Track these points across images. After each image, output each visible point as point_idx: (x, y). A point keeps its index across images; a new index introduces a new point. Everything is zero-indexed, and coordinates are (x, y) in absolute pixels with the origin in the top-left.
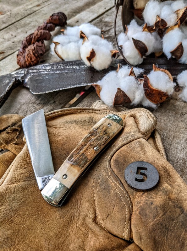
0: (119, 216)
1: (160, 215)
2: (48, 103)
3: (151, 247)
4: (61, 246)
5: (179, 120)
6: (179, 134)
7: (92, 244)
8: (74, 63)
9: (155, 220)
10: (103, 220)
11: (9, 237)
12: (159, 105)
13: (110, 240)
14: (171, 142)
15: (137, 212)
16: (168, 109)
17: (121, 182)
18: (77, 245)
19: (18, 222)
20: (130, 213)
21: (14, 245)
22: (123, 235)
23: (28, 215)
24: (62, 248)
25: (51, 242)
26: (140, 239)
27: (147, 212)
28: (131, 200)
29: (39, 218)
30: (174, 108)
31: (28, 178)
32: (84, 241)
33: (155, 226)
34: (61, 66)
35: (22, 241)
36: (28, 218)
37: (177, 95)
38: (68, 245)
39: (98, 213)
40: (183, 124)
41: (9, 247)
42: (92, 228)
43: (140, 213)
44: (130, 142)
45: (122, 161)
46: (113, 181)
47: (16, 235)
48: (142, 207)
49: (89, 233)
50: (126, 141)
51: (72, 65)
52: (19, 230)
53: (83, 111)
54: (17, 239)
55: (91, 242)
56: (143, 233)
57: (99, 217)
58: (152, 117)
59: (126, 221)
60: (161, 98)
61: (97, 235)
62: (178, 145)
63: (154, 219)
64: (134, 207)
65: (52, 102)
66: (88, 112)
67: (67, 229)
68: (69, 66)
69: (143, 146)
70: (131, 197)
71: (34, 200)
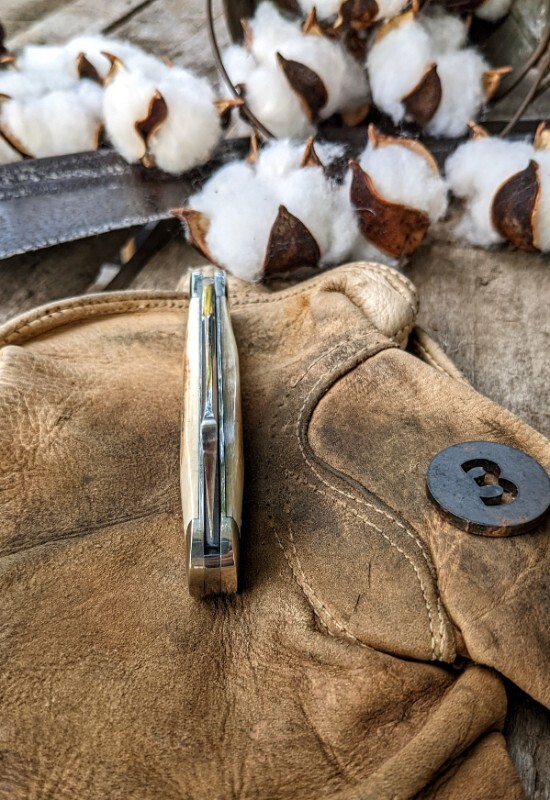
0: (399, 592)
1: (531, 560)
2: (9, 299)
3: (535, 660)
4: (221, 739)
5: (478, 298)
6: (488, 338)
7: (334, 701)
8: (74, 161)
9: (521, 576)
10: (346, 618)
11: (7, 751)
12: (405, 262)
13: (393, 670)
14: (474, 365)
15: (455, 568)
16: (434, 274)
17: (365, 488)
18: (280, 723)
19: (23, 695)
20: (430, 573)
21: (35, 772)
22: (433, 646)
23: (51, 665)
24: (228, 744)
25: (178, 732)
26: (494, 642)
27: (486, 559)
28: (419, 538)
29: (102, 665)
30: (449, 269)
31: (14, 540)
32: (301, 705)
33: (524, 595)
34: (27, 173)
35: (63, 751)
36: (59, 674)
37: (448, 230)
38: (242, 730)
39: (318, 603)
40: (491, 308)
41: (19, 783)
42: (318, 651)
43: (462, 567)
44: (357, 364)
45: (347, 428)
46: (337, 495)
47: (31, 737)
48: (463, 548)
49: (310, 673)
50: (340, 366)
51: (71, 167)
52: (37, 719)
53: (156, 305)
54: (41, 748)
55: (329, 698)
56: (498, 623)
57: (327, 615)
58: (402, 282)
59: (426, 602)
60: (408, 237)
61: (341, 668)
62: (498, 371)
63: (516, 575)
64: (436, 557)
65: (22, 294)
66: (173, 305)
67: (218, 685)
68: (58, 174)
69: (405, 371)
70: (417, 526)
71: (59, 613)
